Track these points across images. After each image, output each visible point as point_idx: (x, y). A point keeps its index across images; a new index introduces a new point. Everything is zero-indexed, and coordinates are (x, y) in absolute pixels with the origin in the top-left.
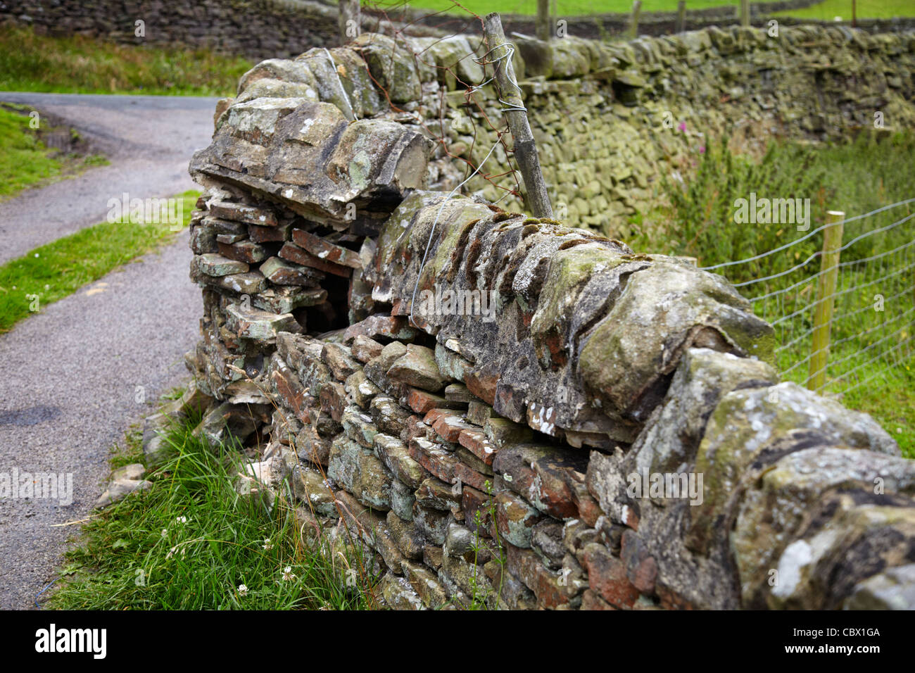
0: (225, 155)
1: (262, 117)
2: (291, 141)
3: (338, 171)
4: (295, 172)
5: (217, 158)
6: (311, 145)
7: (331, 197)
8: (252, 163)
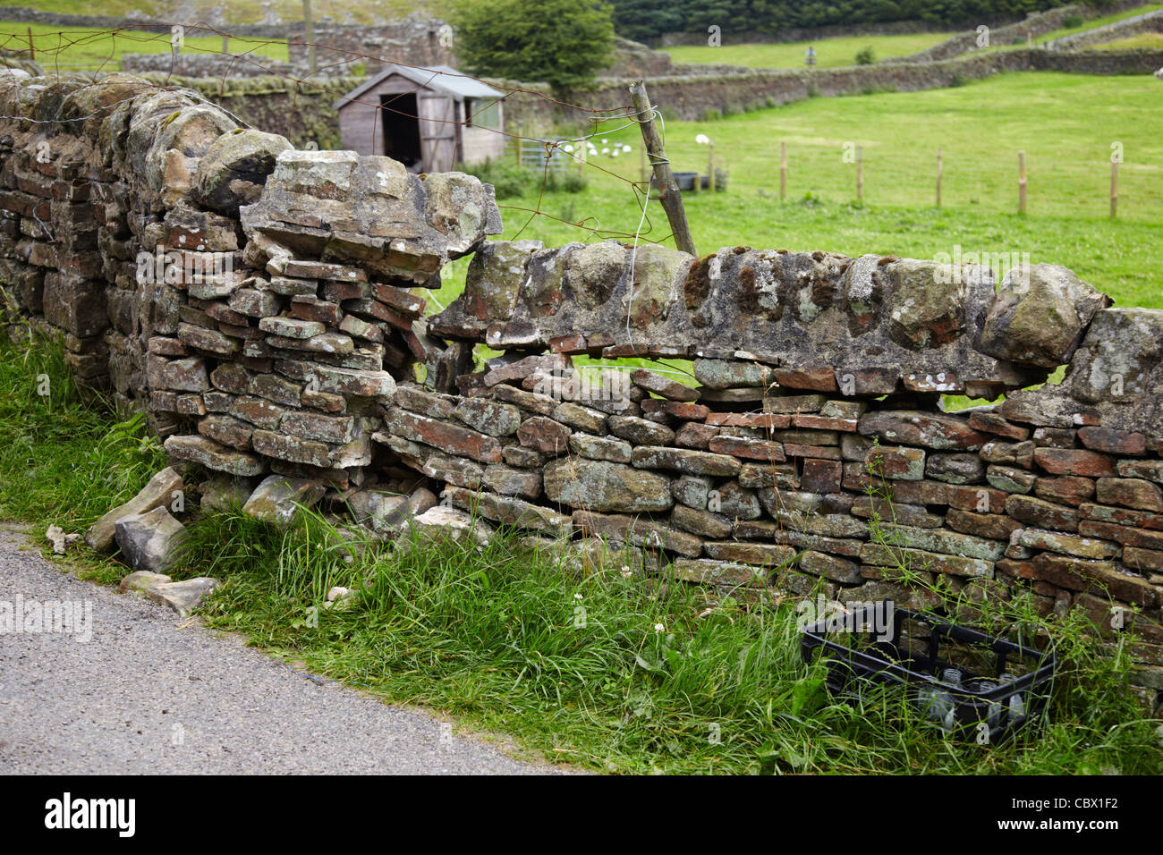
0: (290, 211)
1: (329, 171)
2: (375, 195)
3: (447, 223)
4: (398, 225)
5: (280, 214)
6: (396, 198)
7: (448, 248)
8: (335, 219)
